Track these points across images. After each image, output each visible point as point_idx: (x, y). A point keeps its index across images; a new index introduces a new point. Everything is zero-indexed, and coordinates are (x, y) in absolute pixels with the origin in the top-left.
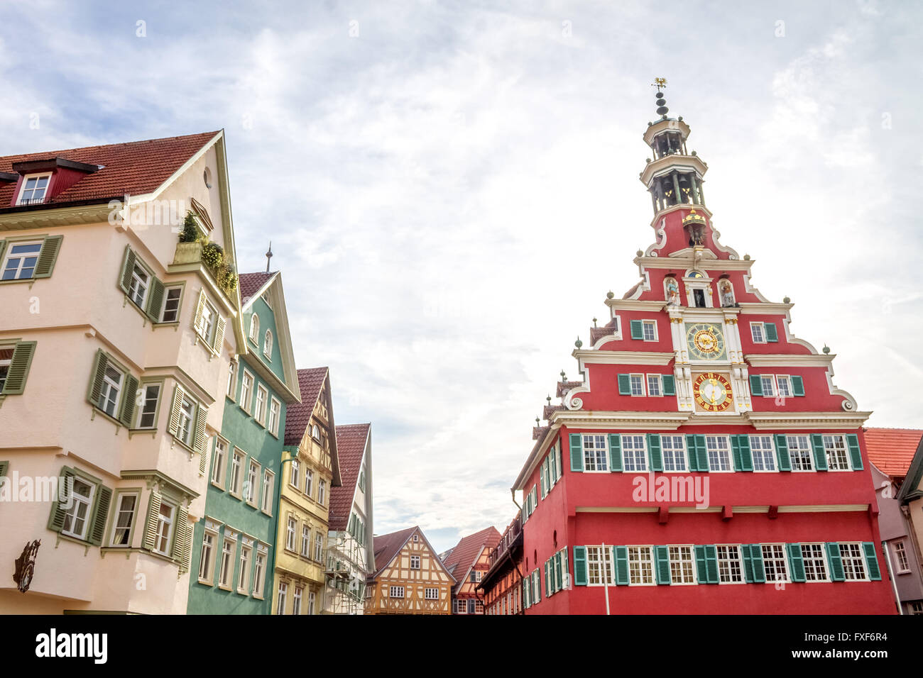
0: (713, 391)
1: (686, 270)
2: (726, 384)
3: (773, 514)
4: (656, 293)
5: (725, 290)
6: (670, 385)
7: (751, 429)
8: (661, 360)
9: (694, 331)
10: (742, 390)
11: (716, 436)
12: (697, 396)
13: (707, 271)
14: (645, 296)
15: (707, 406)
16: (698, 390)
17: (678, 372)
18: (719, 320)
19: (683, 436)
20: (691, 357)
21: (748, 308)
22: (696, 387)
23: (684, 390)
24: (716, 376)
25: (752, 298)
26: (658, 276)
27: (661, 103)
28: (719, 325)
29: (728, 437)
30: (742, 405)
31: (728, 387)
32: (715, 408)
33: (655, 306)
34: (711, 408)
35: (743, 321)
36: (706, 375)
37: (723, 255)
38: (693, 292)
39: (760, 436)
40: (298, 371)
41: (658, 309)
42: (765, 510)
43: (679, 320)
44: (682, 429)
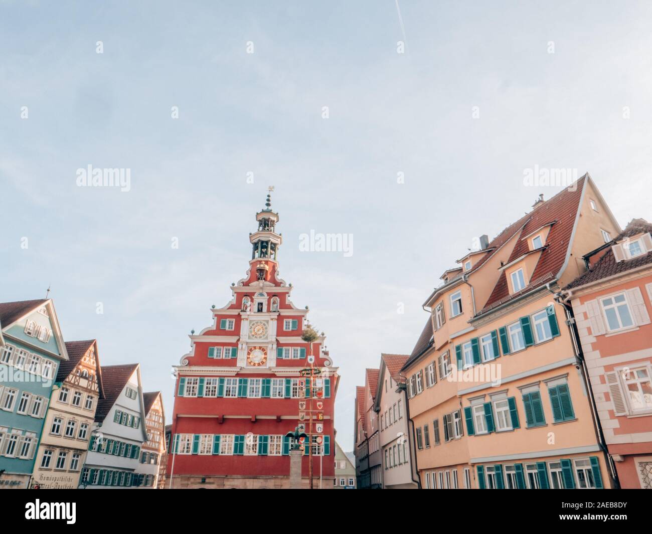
0: (257, 356)
1: (255, 293)
2: (265, 352)
3: (279, 420)
4: (238, 305)
5: (274, 303)
6: (235, 353)
7: (273, 375)
8: (233, 340)
9: (253, 325)
10: (272, 355)
11: (255, 379)
12: (248, 358)
13: (267, 293)
14: (232, 307)
15: (252, 364)
16: (249, 355)
17: (240, 346)
18: (267, 318)
19: (238, 379)
20: (249, 338)
21: (285, 312)
22: (249, 354)
23: (242, 355)
24: (260, 348)
25: (289, 307)
26: (240, 296)
27: (268, 200)
28: (267, 322)
29: (261, 379)
30: (271, 363)
31: (266, 354)
32: (257, 365)
33: (235, 312)
34: (254, 365)
35: (280, 319)
36: (255, 348)
37: (277, 284)
38: (257, 304)
39: (278, 379)
40: (65, 343)
41: (237, 314)
42: (274, 418)
43: (247, 319)
44: (238, 375)
